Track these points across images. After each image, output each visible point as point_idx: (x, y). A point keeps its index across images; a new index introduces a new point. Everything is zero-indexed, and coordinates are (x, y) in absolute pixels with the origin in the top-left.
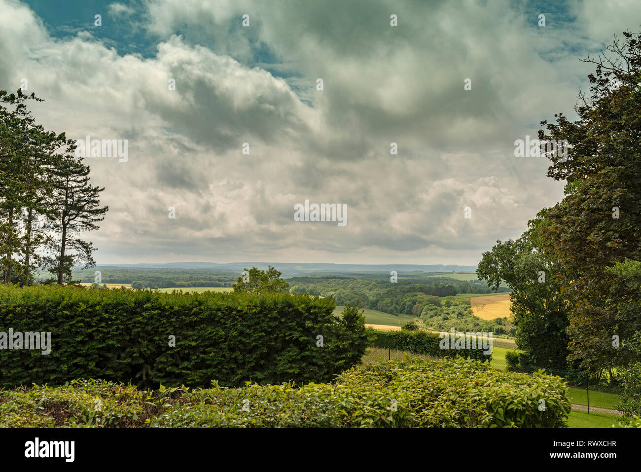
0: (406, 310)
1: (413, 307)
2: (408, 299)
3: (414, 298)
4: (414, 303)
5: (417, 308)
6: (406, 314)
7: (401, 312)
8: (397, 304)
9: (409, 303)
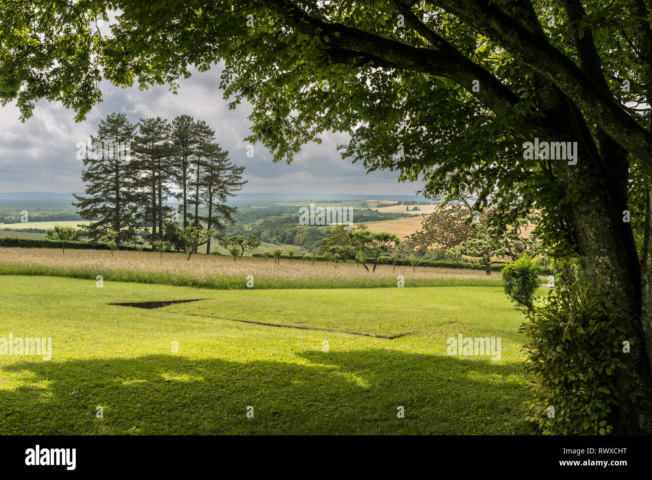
0: (286, 240)
1: (294, 236)
2: (288, 230)
3: (294, 229)
4: (295, 233)
5: (299, 238)
6: (287, 243)
7: (282, 242)
8: (277, 234)
9: (291, 233)
